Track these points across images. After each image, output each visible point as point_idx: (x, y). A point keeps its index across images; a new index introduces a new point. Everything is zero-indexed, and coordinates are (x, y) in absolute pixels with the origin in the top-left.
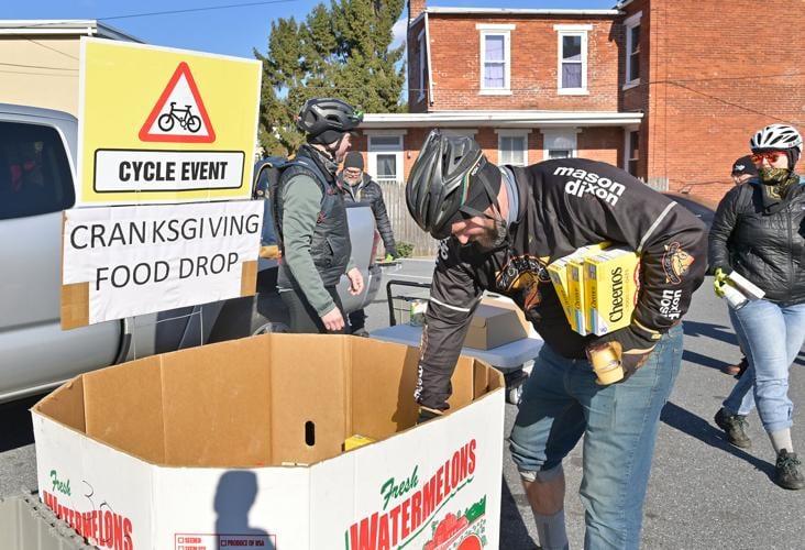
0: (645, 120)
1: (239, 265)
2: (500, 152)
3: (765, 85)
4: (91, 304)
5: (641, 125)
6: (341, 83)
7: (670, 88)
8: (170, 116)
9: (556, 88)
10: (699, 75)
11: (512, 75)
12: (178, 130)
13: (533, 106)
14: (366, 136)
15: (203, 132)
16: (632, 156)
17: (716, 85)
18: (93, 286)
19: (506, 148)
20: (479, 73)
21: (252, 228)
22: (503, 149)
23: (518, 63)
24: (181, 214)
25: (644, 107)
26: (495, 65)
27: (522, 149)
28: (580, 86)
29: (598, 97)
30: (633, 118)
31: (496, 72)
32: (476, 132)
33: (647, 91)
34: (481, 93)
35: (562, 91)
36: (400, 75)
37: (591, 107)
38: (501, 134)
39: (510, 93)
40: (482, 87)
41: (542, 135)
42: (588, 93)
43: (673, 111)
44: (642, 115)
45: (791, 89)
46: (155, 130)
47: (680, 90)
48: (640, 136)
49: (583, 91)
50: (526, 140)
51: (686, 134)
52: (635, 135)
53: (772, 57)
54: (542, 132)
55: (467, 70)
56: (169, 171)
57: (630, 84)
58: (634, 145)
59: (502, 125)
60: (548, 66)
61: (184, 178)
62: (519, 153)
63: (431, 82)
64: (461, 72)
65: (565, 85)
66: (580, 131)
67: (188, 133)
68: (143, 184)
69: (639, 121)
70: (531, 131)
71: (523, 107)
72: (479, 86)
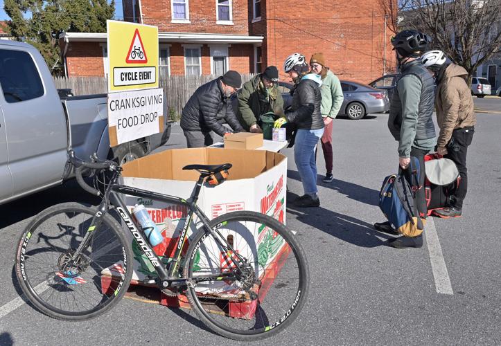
0: (265, 40)
1: (158, 117)
2: (185, 58)
3: (323, 23)
4: (118, 135)
5: (262, 43)
6: (71, 10)
7: (277, 23)
8: (134, 52)
9: (216, 20)
10: (292, 17)
11: (190, 11)
12: (137, 58)
13: (203, 31)
14: (101, 47)
15: (144, 59)
16: (258, 61)
17: (300, 22)
18: (117, 128)
19: (188, 55)
20: (170, 9)
21: (160, 101)
22: (187, 56)
23: (192, 4)
24: (140, 95)
25: (264, 34)
26: (180, 4)
27: (198, 56)
28: (229, 19)
29: (239, 26)
30: (258, 39)
31: (180, 9)
32: (171, 45)
33: (265, 24)
34: (173, 21)
35: (219, 22)
36: (111, 6)
37: (235, 32)
38: (185, 47)
39: (190, 22)
40: (173, 18)
41: (209, 48)
42: (233, 24)
43: (279, 36)
44: (263, 38)
45: (336, 26)
46: (130, 58)
47: (282, 24)
48: (262, 49)
49: (230, 23)
50: (200, 51)
51: (286, 49)
52: (259, 49)
53: (326, 8)
54: (208, 46)
55: (163, 7)
56: (136, 76)
57: (256, 20)
58: (259, 55)
59: (185, 41)
60: (210, 7)
61: (140, 79)
62: (196, 58)
63: (141, 14)
64: (159, 9)
65: (220, 19)
66: (230, 46)
67: (140, 59)
68: (128, 82)
69: (261, 41)
70: (202, 46)
71: (197, 31)
72: (171, 17)
